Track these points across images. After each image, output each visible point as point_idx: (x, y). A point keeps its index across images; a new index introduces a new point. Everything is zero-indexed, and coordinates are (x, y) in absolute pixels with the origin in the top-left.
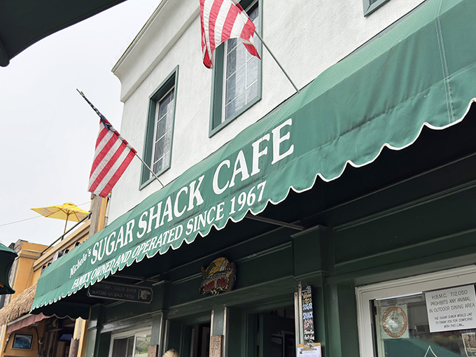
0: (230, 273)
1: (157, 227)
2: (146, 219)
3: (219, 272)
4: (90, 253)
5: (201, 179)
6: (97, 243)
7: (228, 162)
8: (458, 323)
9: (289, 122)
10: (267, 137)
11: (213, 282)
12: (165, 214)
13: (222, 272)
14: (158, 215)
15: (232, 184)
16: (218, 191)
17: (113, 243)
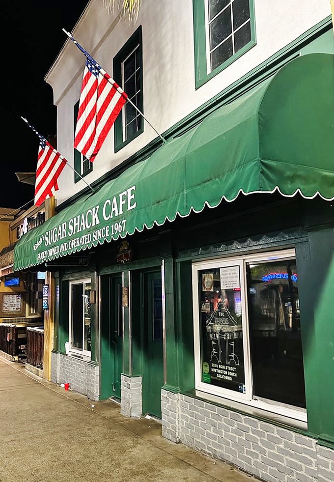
0: (131, 251)
1: (78, 231)
2: (72, 224)
3: (125, 249)
4: (44, 238)
5: (98, 207)
6: (47, 233)
7: (109, 201)
8: (231, 285)
9: (134, 188)
10: (125, 193)
11: (122, 255)
12: (82, 224)
13: (126, 249)
14: (78, 224)
15: (112, 217)
16: (106, 219)
17: (56, 235)
